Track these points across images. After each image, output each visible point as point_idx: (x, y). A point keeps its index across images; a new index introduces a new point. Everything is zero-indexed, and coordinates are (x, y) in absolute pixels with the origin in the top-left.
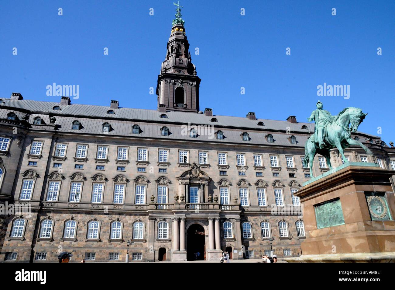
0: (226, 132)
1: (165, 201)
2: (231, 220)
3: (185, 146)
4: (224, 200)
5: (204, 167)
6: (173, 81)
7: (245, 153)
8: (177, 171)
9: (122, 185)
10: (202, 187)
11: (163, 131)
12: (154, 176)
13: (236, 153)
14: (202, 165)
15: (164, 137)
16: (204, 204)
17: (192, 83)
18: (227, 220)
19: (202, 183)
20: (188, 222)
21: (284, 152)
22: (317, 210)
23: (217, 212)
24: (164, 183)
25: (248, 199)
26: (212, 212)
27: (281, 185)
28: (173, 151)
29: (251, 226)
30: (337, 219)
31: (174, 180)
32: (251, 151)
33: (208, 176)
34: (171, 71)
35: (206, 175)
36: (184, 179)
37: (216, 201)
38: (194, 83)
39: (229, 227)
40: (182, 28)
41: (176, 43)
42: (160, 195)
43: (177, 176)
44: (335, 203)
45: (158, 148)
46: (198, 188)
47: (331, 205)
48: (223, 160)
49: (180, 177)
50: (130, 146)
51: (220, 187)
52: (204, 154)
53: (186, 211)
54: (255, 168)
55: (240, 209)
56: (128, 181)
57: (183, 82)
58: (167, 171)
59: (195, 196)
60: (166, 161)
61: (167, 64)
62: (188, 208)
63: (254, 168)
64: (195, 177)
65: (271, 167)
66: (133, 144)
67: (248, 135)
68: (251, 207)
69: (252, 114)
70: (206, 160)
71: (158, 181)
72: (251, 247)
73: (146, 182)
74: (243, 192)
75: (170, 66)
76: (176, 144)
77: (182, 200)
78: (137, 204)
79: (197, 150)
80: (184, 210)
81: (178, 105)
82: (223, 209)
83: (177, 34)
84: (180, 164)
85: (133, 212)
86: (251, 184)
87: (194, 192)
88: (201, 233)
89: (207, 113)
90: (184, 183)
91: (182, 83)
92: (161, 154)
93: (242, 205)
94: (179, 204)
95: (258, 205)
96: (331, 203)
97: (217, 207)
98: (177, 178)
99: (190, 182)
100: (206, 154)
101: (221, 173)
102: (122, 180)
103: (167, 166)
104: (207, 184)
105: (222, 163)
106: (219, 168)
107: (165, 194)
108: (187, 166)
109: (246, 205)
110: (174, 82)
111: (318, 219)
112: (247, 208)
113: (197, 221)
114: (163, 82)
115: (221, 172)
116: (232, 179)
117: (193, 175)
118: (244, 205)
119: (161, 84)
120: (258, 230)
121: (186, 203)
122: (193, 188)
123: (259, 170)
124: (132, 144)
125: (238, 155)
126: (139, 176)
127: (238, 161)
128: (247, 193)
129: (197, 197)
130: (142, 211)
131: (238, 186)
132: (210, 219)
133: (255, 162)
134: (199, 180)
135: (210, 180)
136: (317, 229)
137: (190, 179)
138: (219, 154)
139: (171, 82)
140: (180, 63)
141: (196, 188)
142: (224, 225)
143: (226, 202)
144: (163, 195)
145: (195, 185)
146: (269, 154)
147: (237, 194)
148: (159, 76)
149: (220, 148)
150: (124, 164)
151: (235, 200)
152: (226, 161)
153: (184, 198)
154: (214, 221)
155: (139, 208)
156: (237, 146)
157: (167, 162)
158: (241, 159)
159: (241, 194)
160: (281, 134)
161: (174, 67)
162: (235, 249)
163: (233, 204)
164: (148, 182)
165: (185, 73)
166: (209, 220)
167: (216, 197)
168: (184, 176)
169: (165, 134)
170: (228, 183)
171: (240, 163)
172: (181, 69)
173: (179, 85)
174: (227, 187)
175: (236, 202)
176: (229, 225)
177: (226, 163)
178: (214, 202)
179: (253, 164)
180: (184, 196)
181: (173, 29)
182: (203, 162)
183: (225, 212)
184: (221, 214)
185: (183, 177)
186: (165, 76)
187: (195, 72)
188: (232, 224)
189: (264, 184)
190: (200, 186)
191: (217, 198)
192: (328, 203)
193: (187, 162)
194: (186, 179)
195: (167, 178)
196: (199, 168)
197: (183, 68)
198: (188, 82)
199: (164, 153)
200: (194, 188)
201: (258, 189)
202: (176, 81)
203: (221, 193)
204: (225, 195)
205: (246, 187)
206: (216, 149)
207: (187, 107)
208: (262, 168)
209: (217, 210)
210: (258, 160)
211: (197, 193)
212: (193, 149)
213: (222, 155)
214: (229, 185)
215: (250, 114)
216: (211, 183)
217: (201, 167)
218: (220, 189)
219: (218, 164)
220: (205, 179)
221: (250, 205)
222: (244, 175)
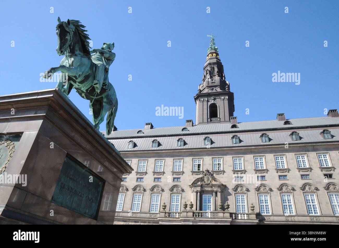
0: (243, 136)
1: (178, 209)
3: (199, 155)
4: (240, 208)
5: (217, 173)
7: (264, 156)
8: (190, 179)
9: (140, 194)
11: (179, 143)
12: (169, 185)
13: (254, 156)
14: (216, 172)
15: (180, 148)
16: (215, 212)
17: (224, 97)
19: (214, 189)
21: (314, 150)
23: (227, 221)
24: (177, 192)
25: (270, 207)
26: (221, 220)
27: (313, 188)
28: (187, 160)
31: (187, 189)
32: (271, 152)
33: (221, 183)
34: (206, 91)
35: (218, 181)
36: (195, 186)
37: (227, 209)
38: (226, 97)
40: (215, 53)
41: (209, 67)
42: (173, 203)
43: (190, 184)
45: (172, 158)
46: (211, 195)
48: (239, 165)
49: (192, 184)
50: (149, 159)
51: (235, 194)
52: (218, 160)
53: (193, 219)
54: (277, 171)
55: (257, 218)
56: (145, 190)
57: (216, 98)
58: (181, 180)
59: (209, 204)
60: (180, 170)
61: (202, 86)
62: (196, 216)
63: (275, 171)
64: (207, 184)
65: (298, 169)
66: (152, 157)
67: (268, 136)
68: (274, 216)
69: (281, 115)
70: (220, 166)
71: (172, 190)
73: (161, 191)
74: (263, 198)
75: (205, 87)
76: (190, 153)
77: (191, 208)
78: (152, 212)
79: (211, 157)
82: (237, 218)
83: (210, 59)
84: (193, 172)
85: (147, 220)
86: (273, 189)
87: (207, 200)
89: (232, 121)
90: (196, 191)
92: (176, 164)
93: (263, 214)
94: (187, 212)
95: (283, 214)
97: (227, 215)
98: (189, 186)
99: (202, 189)
100: (220, 160)
102: (139, 190)
103: (181, 175)
104: (220, 191)
105: (238, 168)
106: (234, 174)
107: (178, 202)
108: (201, 174)
109: (268, 214)
110: (208, 99)
112: (268, 217)
114: (198, 102)
117: (205, 182)
118: (265, 214)
121: (195, 211)
123: (283, 172)
124: (150, 157)
125: (256, 158)
126: (154, 186)
127: (257, 165)
128: (268, 199)
129: (210, 205)
130: (154, 219)
131: (257, 192)
133: (277, 164)
134: (212, 187)
135: (224, 187)
137: (202, 186)
138: (235, 159)
139: (205, 100)
140: (212, 83)
141: (209, 195)
143: (243, 210)
144: (176, 204)
146: (294, 154)
147: (256, 200)
148: (194, 97)
149: (235, 153)
150: (143, 175)
151: (252, 207)
152: (242, 166)
155: (153, 216)
156: (254, 149)
158: (259, 163)
159: (261, 201)
160: (311, 130)
161: (207, 87)
163: (250, 212)
164: (163, 190)
165: (217, 90)
167: (228, 204)
168: (196, 184)
169: (181, 145)
170: (244, 189)
171: (259, 166)
172: (214, 88)
173: (213, 102)
174: (244, 193)
175: (253, 210)
177: (243, 168)
178: (225, 209)
179: (274, 166)
181: (207, 56)
182: (217, 168)
183: (238, 221)
185: (194, 184)
186: (199, 96)
187: (227, 88)
189: (290, 188)
190: (213, 193)
193: (201, 170)
194: (198, 186)
195: (180, 186)
196: (212, 175)
197: (216, 86)
198: (220, 98)
199: (179, 163)
200: (207, 195)
201: (282, 194)
202: (209, 99)
203: (236, 200)
204: (242, 203)
205: (267, 193)
206: (231, 154)
207: (220, 121)
208: (286, 170)
209: (227, 219)
210: (280, 162)
211: (210, 200)
212: (207, 157)
213: (238, 160)
214: (246, 191)
215: (279, 115)
216: (225, 190)
217: (215, 174)
218: (236, 196)
219: (233, 169)
220: (218, 186)
221: (272, 213)
222: (264, 179)
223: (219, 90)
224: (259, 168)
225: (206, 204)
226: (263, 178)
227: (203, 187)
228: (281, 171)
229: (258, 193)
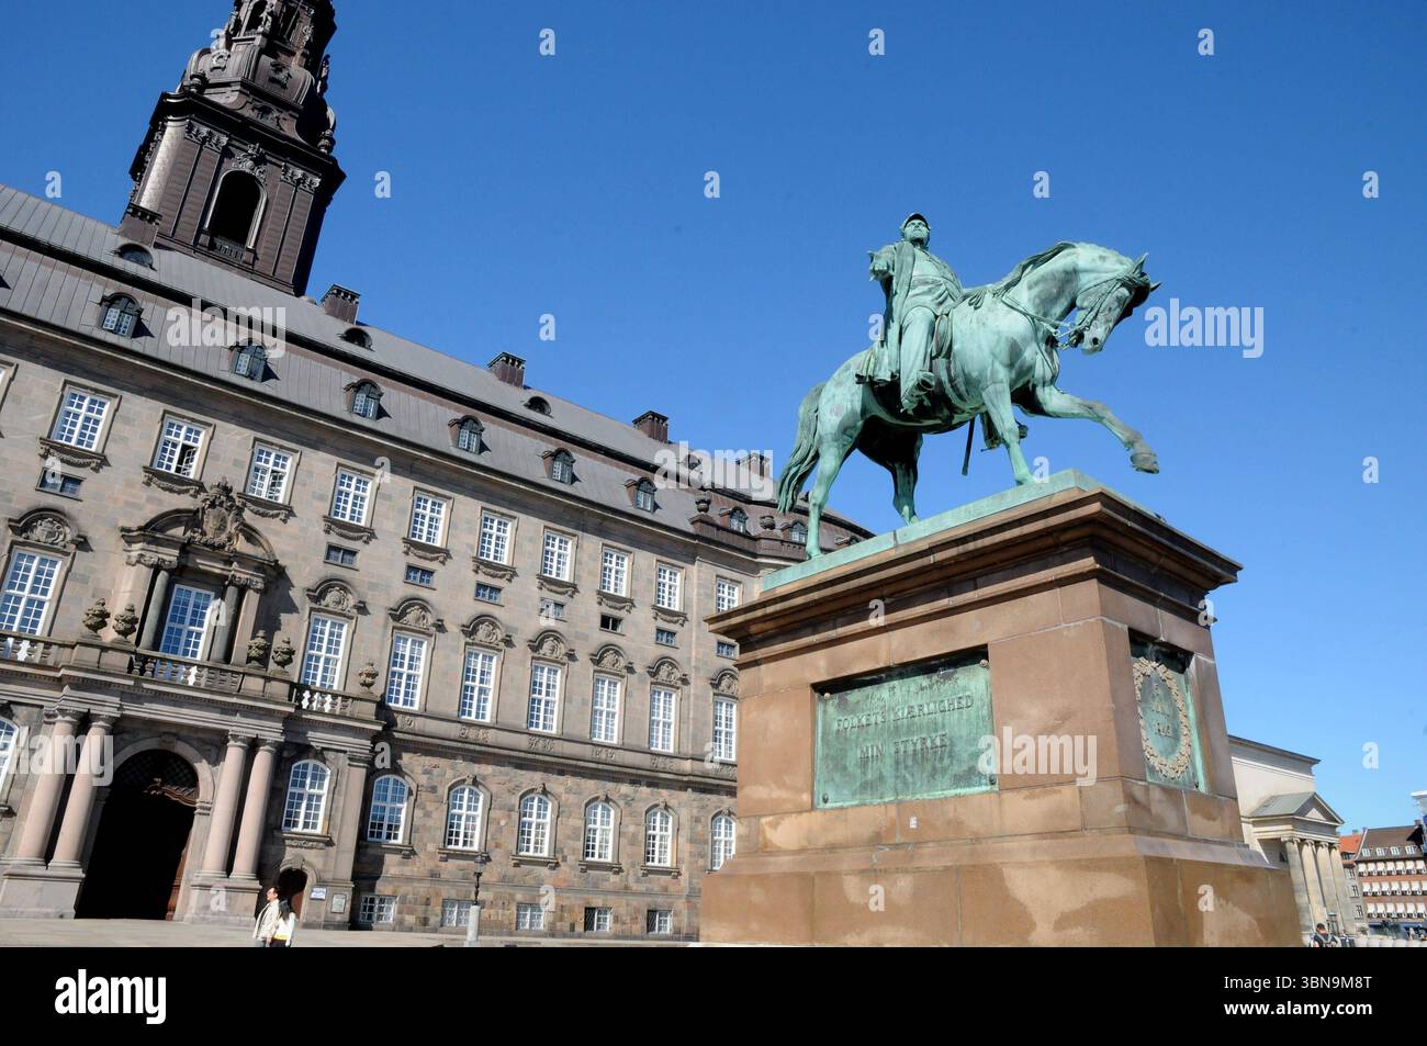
0: (392, 395)
1: (35, 623)
2: (330, 755)
3: (199, 404)
4: (316, 668)
5: (262, 510)
6: (224, 140)
7: (450, 498)
8: (131, 499)
10: (231, 592)
11: (113, 314)
12: (11, 501)
13: (416, 488)
14: (257, 502)
15: (112, 338)
16: (225, 667)
17: (304, 175)
18: (311, 755)
19: (238, 575)
20: (126, 736)
21: (600, 531)
22: (831, 709)
23: (274, 710)
24: (50, 540)
25: (420, 683)
26: (252, 707)
27: (564, 651)
28: (138, 408)
29: (410, 793)
30: (946, 762)
31: (105, 539)
32: (476, 493)
33: (274, 555)
34: (228, 98)
35: (265, 546)
36: (155, 541)
37: (282, 664)
38: (310, 177)
39: (312, 786)
42: (14, 591)
43: (127, 524)
44: (947, 677)
45: (63, 376)
46: (213, 594)
47: (922, 689)
48: (354, 504)
49: (140, 529)
51: (312, 609)
52: (278, 457)
53: (132, 683)
54: (478, 567)
55: (379, 716)
57: (268, 157)
58: (84, 489)
59: (192, 628)
60: (89, 445)
61: (216, 65)
62: (142, 671)
63: (472, 566)
64: (212, 546)
65: (540, 577)
67: (482, 430)
68: (426, 717)
69: (513, 364)
70: (280, 484)
71: (23, 525)
72: (390, 883)
74: (406, 649)
75: (229, 76)
76: (161, 383)
77: (125, 633)
79: (249, 434)
80: (124, 677)
81: (218, 242)
82: (305, 703)
84: (154, 475)
86: (447, 625)
87: (190, 609)
88: (176, 793)
89: (333, 304)
90: (154, 560)
91: (259, 161)
92: (74, 409)
93: (392, 704)
94: (104, 649)
95: (456, 714)
96: (923, 680)
97: (280, 689)
98: (123, 529)
99: (183, 561)
100: (285, 459)
101: (333, 553)
103: (88, 470)
104: (260, 586)
105: (348, 512)
106: (327, 532)
107: (44, 592)
108: (187, 491)
109: (408, 707)
110: (228, 144)
111: (826, 757)
112: (408, 718)
113: (171, 739)
114: (173, 130)
115: (332, 548)
116: (373, 586)
117: (204, 534)
118: (400, 705)
119: (162, 134)
120: (435, 815)
121: (140, 650)
122: (189, 593)
123: (493, 576)
125: (419, 499)
127: (416, 522)
128: (423, 657)
129: (199, 635)
131: (391, 623)
132: (235, 737)
133: (484, 541)
134: (229, 562)
135: (274, 574)
136: (813, 808)
137: (185, 548)
138: (343, 477)
139: (214, 141)
140: (273, 80)
141: (204, 592)
142: (296, 774)
143: (324, 678)
144: (33, 596)
145: (203, 578)
146: (542, 523)
147: (381, 653)
148: (165, 95)
149: (353, 452)
151: (368, 675)
152: (365, 510)
153: (131, 625)
154: (252, 747)
156: (427, 461)
157: (93, 449)
158: (427, 518)
159: (396, 655)
160: (604, 461)
161: (243, 84)
162: (321, 883)
163: (354, 689)
165: (285, 125)
166: (231, 743)
167: (285, 646)
168: (162, 530)
169: (119, 325)
170: (351, 601)
171: (421, 531)
172: (273, 107)
173: (247, 166)
174: (344, 616)
175: (369, 685)
176: (314, 777)
177: (364, 517)
178: (272, 666)
179: (470, 546)
180: (139, 615)
182: (264, 490)
183: (309, 717)
184: (293, 723)
185: (153, 531)
186: (194, 107)
187: (326, 138)
188: (329, 772)
189: (500, 634)
190: (226, 587)
191: (291, 652)
192: (902, 676)
193: (193, 472)
194: (170, 543)
195: (71, 519)
196: (240, 510)
197: (284, 106)
199: (90, 409)
200: (195, 590)
201: (469, 648)
202: (234, 142)
203: (310, 634)
204: (329, 651)
205: (423, 633)
206: (336, 451)
207: (253, 265)
208: (506, 570)
209: (277, 703)
210: (494, 537)
211: (203, 615)
212: (233, 426)
213: (354, 482)
214: (355, 611)
215: (507, 361)
216: (277, 587)
217: (252, 511)
218: (312, 621)
219: (327, 514)
220: (255, 564)
221: (423, 707)
222: (428, 581)
223: (289, 129)
224: (420, 537)
225: (180, 626)
226: (426, 578)
227: (188, 552)
228: (489, 570)
229: (394, 628)
